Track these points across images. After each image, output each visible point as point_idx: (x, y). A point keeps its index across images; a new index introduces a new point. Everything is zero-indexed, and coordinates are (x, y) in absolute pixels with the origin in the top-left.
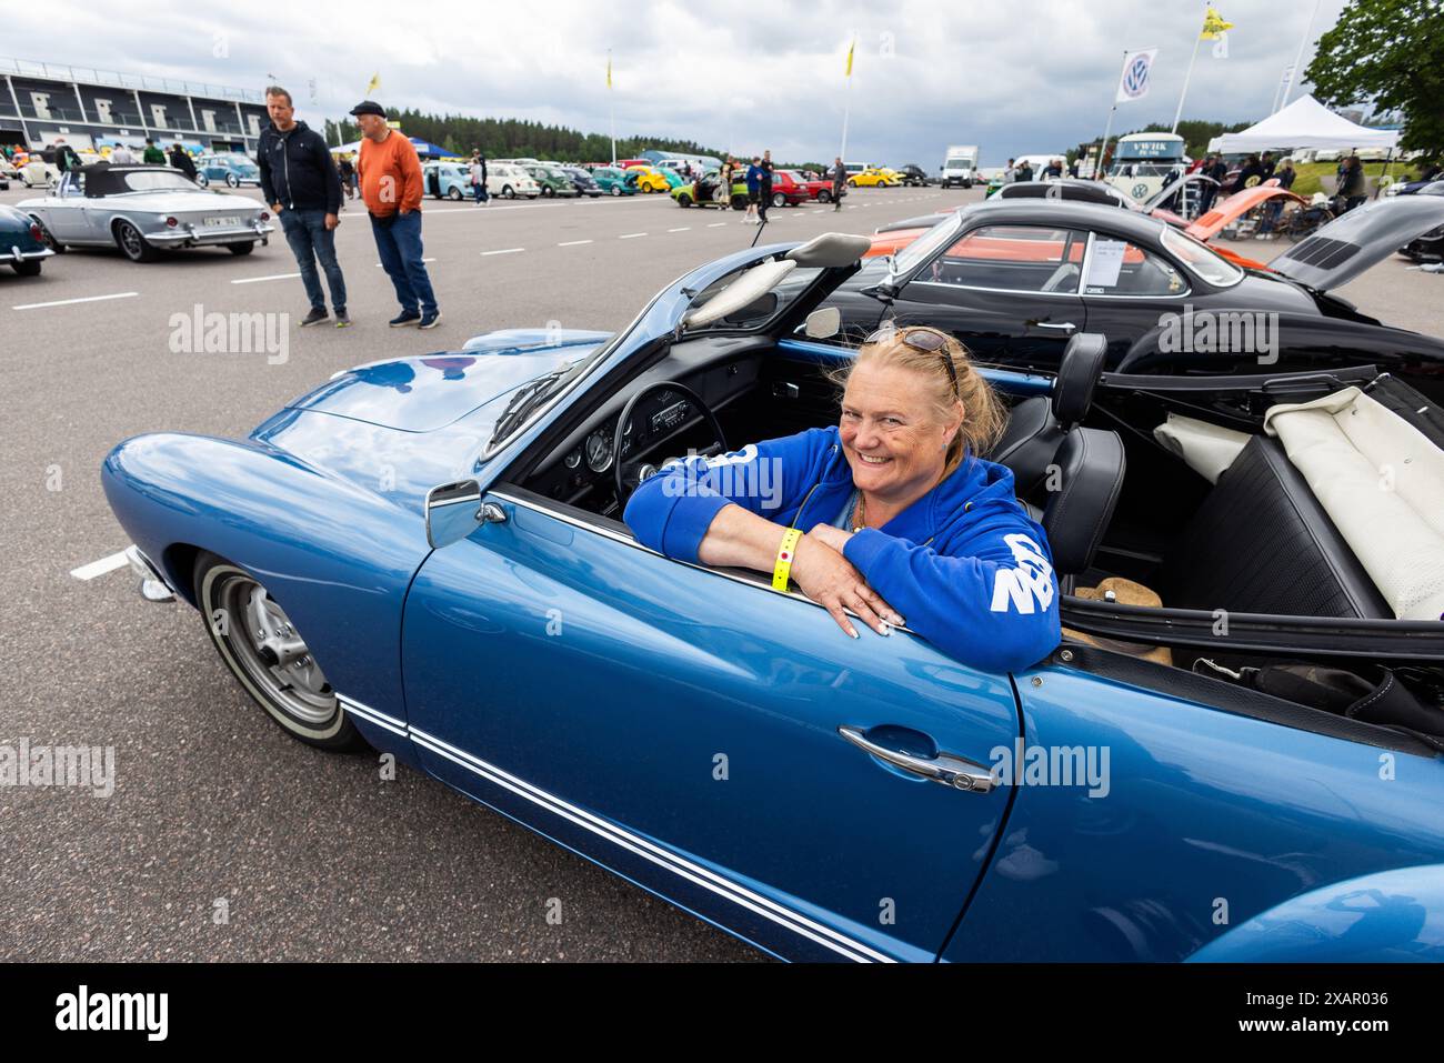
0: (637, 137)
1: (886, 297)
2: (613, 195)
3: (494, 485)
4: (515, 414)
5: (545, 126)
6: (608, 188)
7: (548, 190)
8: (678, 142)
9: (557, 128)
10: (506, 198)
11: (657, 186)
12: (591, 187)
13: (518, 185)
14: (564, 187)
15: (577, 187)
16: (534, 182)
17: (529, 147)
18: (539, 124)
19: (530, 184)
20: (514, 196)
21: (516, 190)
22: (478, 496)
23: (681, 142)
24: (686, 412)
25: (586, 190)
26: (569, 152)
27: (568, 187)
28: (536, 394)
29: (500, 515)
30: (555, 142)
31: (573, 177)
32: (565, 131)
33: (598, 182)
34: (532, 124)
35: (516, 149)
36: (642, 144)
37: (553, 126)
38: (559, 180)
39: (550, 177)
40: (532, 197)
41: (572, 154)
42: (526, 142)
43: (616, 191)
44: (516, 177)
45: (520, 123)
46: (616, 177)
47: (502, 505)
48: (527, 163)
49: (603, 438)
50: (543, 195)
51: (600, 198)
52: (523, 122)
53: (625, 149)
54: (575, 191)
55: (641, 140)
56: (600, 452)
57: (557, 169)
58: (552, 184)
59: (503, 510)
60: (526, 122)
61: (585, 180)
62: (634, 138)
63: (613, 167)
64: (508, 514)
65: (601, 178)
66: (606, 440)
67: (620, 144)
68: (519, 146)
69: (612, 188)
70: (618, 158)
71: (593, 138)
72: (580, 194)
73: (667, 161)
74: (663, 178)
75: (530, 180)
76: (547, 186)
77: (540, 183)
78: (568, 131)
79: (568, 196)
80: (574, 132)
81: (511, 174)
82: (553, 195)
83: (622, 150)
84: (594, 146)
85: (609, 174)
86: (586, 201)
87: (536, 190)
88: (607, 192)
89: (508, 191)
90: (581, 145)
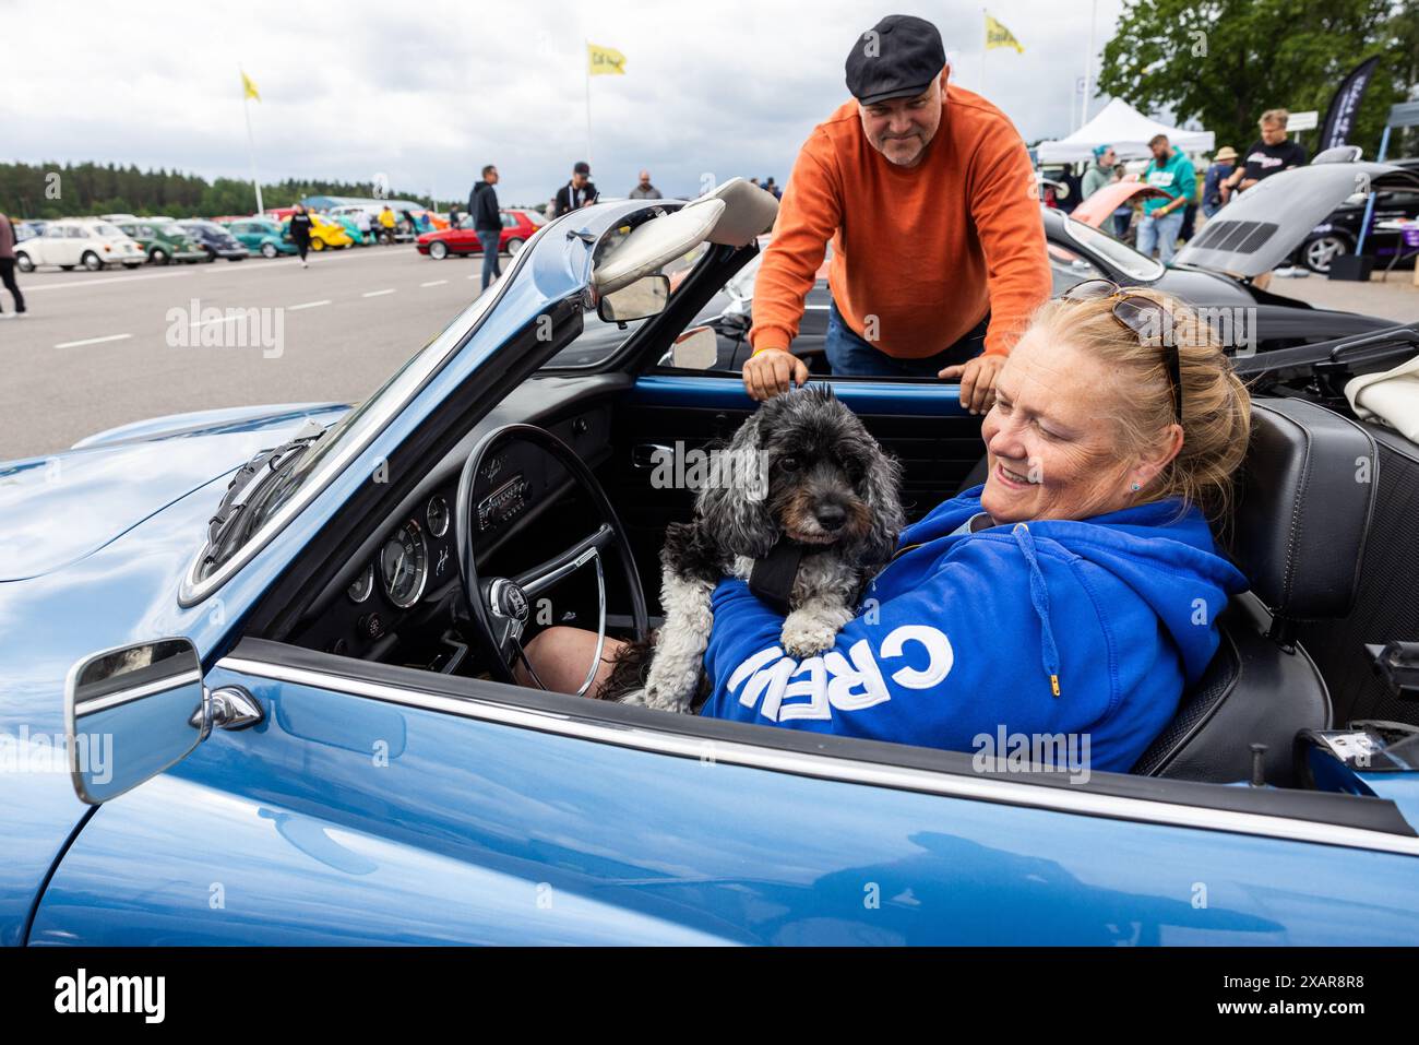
0: (291, 182)
1: (736, 332)
2: (265, 257)
3: (225, 646)
4: (242, 508)
5: (144, 170)
6: (255, 247)
7: (158, 255)
8: (354, 185)
9: (163, 172)
10: (89, 270)
11: (332, 241)
12: (229, 246)
13: (108, 250)
14: (185, 249)
15: (206, 248)
16: (134, 245)
17: (118, 200)
18: (134, 169)
19: (128, 247)
20: (102, 266)
21: (105, 257)
22: (196, 674)
23: (359, 185)
24: (526, 494)
25: (222, 252)
26: (185, 205)
27: (191, 248)
28: (274, 471)
29: (248, 710)
30: (160, 192)
31: (198, 237)
32: (177, 177)
33: (240, 240)
34: (122, 169)
35: (95, 204)
36: (300, 189)
37: (156, 170)
38: (177, 240)
39: (161, 236)
40: (132, 266)
41: (191, 207)
42: (113, 192)
43: (270, 251)
44: (102, 238)
45: (101, 169)
46: (266, 231)
47: (251, 688)
48: (118, 220)
49: (404, 544)
50: (151, 261)
51: (245, 261)
52: (106, 166)
53: (275, 197)
54: (204, 254)
55: (298, 184)
56: (402, 570)
57: (172, 226)
58: (164, 245)
59: (252, 697)
60: (111, 166)
61: (219, 238)
62: (286, 181)
63: (261, 218)
64: (264, 702)
65: (244, 234)
66: (410, 549)
67: (267, 191)
68: (101, 200)
69: (264, 245)
70: (266, 208)
71: (224, 185)
72: (212, 256)
73: (342, 209)
74: (341, 229)
75: (128, 241)
76: (157, 249)
77: (144, 246)
78: (181, 177)
79: (192, 261)
80: (192, 178)
81: (95, 234)
82: (167, 261)
83: (269, 198)
84: (225, 195)
85: (256, 228)
86: (221, 267)
87: (140, 255)
88: (257, 253)
89: (91, 259)
90: (205, 194)
